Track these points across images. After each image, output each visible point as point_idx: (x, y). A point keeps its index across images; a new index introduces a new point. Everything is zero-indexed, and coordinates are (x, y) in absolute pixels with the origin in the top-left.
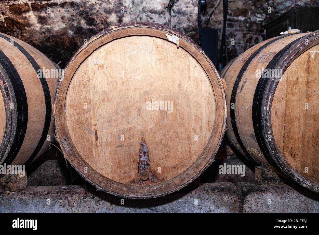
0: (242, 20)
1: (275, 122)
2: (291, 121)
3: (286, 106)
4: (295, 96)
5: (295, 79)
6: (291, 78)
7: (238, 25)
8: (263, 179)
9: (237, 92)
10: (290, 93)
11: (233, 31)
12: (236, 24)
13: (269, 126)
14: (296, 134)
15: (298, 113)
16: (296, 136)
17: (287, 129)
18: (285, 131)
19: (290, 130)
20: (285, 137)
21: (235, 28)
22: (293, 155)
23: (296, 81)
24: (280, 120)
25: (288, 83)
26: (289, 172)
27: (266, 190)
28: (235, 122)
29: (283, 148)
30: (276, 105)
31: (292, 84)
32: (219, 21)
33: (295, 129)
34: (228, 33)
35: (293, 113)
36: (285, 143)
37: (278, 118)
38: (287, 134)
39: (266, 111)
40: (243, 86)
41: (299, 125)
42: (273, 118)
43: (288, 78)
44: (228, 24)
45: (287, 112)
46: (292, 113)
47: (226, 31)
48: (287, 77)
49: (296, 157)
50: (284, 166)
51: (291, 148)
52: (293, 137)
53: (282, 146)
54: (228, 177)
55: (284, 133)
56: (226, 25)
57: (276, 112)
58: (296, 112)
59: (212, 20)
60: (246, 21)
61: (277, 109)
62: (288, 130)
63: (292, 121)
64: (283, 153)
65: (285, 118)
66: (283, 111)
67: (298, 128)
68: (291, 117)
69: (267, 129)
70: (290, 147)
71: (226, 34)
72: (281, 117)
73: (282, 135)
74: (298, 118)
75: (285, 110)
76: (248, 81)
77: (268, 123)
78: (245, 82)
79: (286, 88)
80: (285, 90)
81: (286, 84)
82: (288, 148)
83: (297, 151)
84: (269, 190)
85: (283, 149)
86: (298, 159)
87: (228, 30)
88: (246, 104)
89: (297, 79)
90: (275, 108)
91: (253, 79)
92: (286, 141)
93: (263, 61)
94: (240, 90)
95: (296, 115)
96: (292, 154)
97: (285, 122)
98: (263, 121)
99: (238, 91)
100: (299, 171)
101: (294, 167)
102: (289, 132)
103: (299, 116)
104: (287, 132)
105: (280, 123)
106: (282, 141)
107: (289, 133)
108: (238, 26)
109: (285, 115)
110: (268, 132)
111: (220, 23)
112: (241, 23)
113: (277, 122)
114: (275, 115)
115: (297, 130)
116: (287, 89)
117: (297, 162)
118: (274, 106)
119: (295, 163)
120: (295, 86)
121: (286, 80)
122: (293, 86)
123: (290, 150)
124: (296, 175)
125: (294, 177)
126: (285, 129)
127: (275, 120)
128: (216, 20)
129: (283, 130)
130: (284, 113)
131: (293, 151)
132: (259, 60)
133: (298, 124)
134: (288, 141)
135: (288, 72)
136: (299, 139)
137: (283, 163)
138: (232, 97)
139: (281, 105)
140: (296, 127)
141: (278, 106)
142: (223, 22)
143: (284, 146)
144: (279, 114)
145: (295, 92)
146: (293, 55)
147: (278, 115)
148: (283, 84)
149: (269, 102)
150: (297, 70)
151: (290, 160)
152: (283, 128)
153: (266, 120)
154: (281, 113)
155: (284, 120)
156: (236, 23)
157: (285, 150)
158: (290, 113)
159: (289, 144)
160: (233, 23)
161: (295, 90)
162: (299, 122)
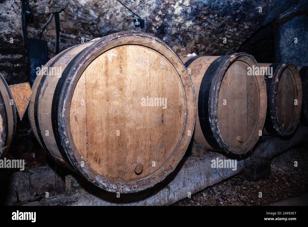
0: (74, 38)
1: (76, 129)
2: (93, 126)
3: (87, 110)
4: (95, 100)
5: (94, 82)
6: (90, 80)
7: (70, 41)
8: (73, 189)
9: (40, 98)
10: (90, 97)
11: (66, 46)
12: (68, 41)
13: (65, 135)
14: (99, 139)
15: (100, 117)
16: (100, 141)
17: (90, 134)
18: (87, 137)
19: (93, 135)
20: (88, 143)
21: (68, 44)
22: (98, 160)
23: (96, 84)
24: (81, 126)
25: (87, 86)
26: (93, 181)
27: (76, 200)
28: (40, 130)
29: (87, 155)
30: (75, 110)
31: (92, 87)
32: (52, 36)
33: (97, 134)
34: (61, 47)
35: (95, 117)
36: (88, 150)
37: (78, 124)
38: (90, 140)
39: (62, 118)
40: (44, 90)
41: (102, 130)
42: (73, 125)
43: (87, 81)
44: (61, 39)
45: (88, 117)
46: (93, 117)
47: (60, 46)
48: (86, 79)
49: (101, 162)
50: (87, 177)
51: (96, 153)
52: (97, 142)
53: (86, 154)
54: (49, 185)
55: (86, 140)
56: (60, 40)
57: (76, 118)
58: (97, 116)
59: (45, 34)
60: (77, 39)
61: (77, 114)
62: (91, 136)
63: (95, 125)
64: (87, 161)
65: (86, 123)
66: (84, 116)
67: (101, 133)
68: (93, 122)
69: (64, 139)
70: (94, 153)
71: (60, 48)
72: (82, 123)
73: (85, 141)
74: (100, 122)
75: (86, 115)
76: (49, 85)
77: (65, 132)
78: (47, 86)
79: (85, 91)
80: (85, 93)
81: (85, 88)
82: (92, 154)
83: (102, 155)
84: (80, 200)
85: (87, 157)
86: (103, 163)
87: (62, 45)
88: (47, 111)
89: (97, 82)
90: (74, 114)
91: (53, 82)
92: (89, 147)
93: (64, 63)
94: (42, 95)
95: (98, 119)
96: (96, 160)
97: (86, 128)
98: (60, 130)
99: (40, 96)
100: (105, 175)
101: (100, 173)
102: (92, 137)
103: (101, 120)
104: (90, 137)
105: (81, 129)
106: (85, 148)
107: (92, 139)
108: (71, 43)
109: (86, 121)
110: (66, 142)
111: (53, 38)
112: (73, 40)
113: (78, 129)
114: (75, 121)
115: (100, 134)
116: (86, 93)
117: (102, 167)
118: (73, 112)
119: (101, 169)
120: (95, 89)
121: (84, 83)
122: (93, 90)
123: (94, 156)
124: (101, 182)
125: (99, 185)
126: (87, 135)
127: (76, 127)
128: (49, 35)
129: (85, 137)
130: (85, 118)
131: (97, 157)
132: (61, 62)
133: (101, 128)
134: (91, 148)
135: (87, 74)
136: (103, 144)
137: (86, 174)
138: (35, 104)
139: (81, 110)
140: (99, 131)
141: (78, 111)
142: (56, 37)
143: (87, 153)
144: (79, 119)
145: (96, 95)
146: (88, 56)
147: (78, 121)
148: (81, 87)
149: (64, 108)
150: (95, 72)
151: (95, 166)
152: (86, 134)
153: (62, 129)
154: (82, 118)
155: (85, 125)
156: (68, 39)
157: (89, 157)
158: (92, 118)
159: (93, 150)
160: (66, 39)
161: (95, 93)
162: (101, 126)
